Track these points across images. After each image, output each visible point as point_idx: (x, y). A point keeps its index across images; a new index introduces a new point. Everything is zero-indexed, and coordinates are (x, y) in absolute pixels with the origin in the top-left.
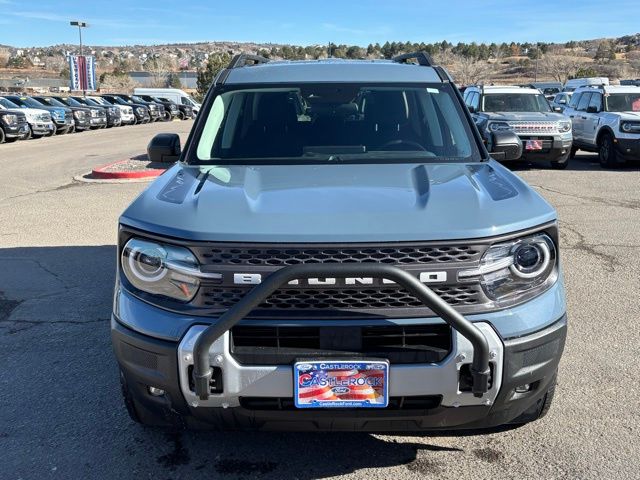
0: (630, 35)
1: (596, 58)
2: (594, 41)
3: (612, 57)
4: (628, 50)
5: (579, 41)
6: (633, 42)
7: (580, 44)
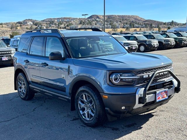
0: (20, 21)
1: (11, 28)
2: (9, 23)
3: (17, 28)
4: (21, 26)
5: (4, 23)
6: (22, 23)
7: (4, 24)
